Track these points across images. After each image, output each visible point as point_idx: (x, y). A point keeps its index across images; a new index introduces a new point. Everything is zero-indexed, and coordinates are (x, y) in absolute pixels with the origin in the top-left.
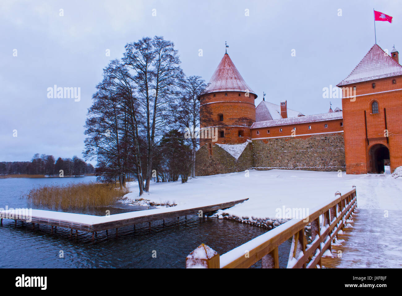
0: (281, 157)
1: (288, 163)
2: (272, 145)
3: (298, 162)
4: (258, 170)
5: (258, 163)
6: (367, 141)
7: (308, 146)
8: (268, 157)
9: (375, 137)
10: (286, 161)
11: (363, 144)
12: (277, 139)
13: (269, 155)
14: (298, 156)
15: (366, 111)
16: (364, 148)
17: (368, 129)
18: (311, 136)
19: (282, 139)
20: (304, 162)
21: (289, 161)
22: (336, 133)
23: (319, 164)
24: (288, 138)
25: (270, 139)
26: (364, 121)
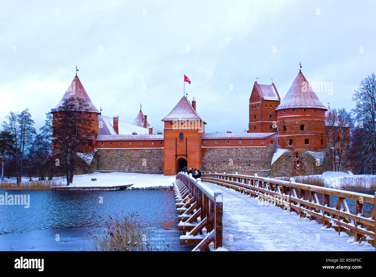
0: (120, 163)
1: (125, 168)
2: (113, 154)
3: (132, 167)
4: (102, 172)
5: (102, 167)
6: (176, 156)
7: (140, 156)
8: (109, 163)
9: (180, 154)
10: (123, 166)
11: (174, 158)
12: (117, 150)
13: (110, 162)
14: (132, 163)
15: (177, 138)
16: (175, 160)
17: (177, 149)
18: (142, 149)
19: (121, 150)
20: (136, 167)
21: (125, 166)
22: (158, 149)
23: (146, 169)
24: (125, 150)
25: (112, 150)
26: (175, 144)
